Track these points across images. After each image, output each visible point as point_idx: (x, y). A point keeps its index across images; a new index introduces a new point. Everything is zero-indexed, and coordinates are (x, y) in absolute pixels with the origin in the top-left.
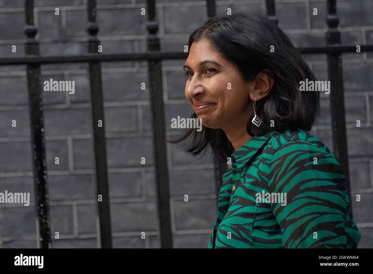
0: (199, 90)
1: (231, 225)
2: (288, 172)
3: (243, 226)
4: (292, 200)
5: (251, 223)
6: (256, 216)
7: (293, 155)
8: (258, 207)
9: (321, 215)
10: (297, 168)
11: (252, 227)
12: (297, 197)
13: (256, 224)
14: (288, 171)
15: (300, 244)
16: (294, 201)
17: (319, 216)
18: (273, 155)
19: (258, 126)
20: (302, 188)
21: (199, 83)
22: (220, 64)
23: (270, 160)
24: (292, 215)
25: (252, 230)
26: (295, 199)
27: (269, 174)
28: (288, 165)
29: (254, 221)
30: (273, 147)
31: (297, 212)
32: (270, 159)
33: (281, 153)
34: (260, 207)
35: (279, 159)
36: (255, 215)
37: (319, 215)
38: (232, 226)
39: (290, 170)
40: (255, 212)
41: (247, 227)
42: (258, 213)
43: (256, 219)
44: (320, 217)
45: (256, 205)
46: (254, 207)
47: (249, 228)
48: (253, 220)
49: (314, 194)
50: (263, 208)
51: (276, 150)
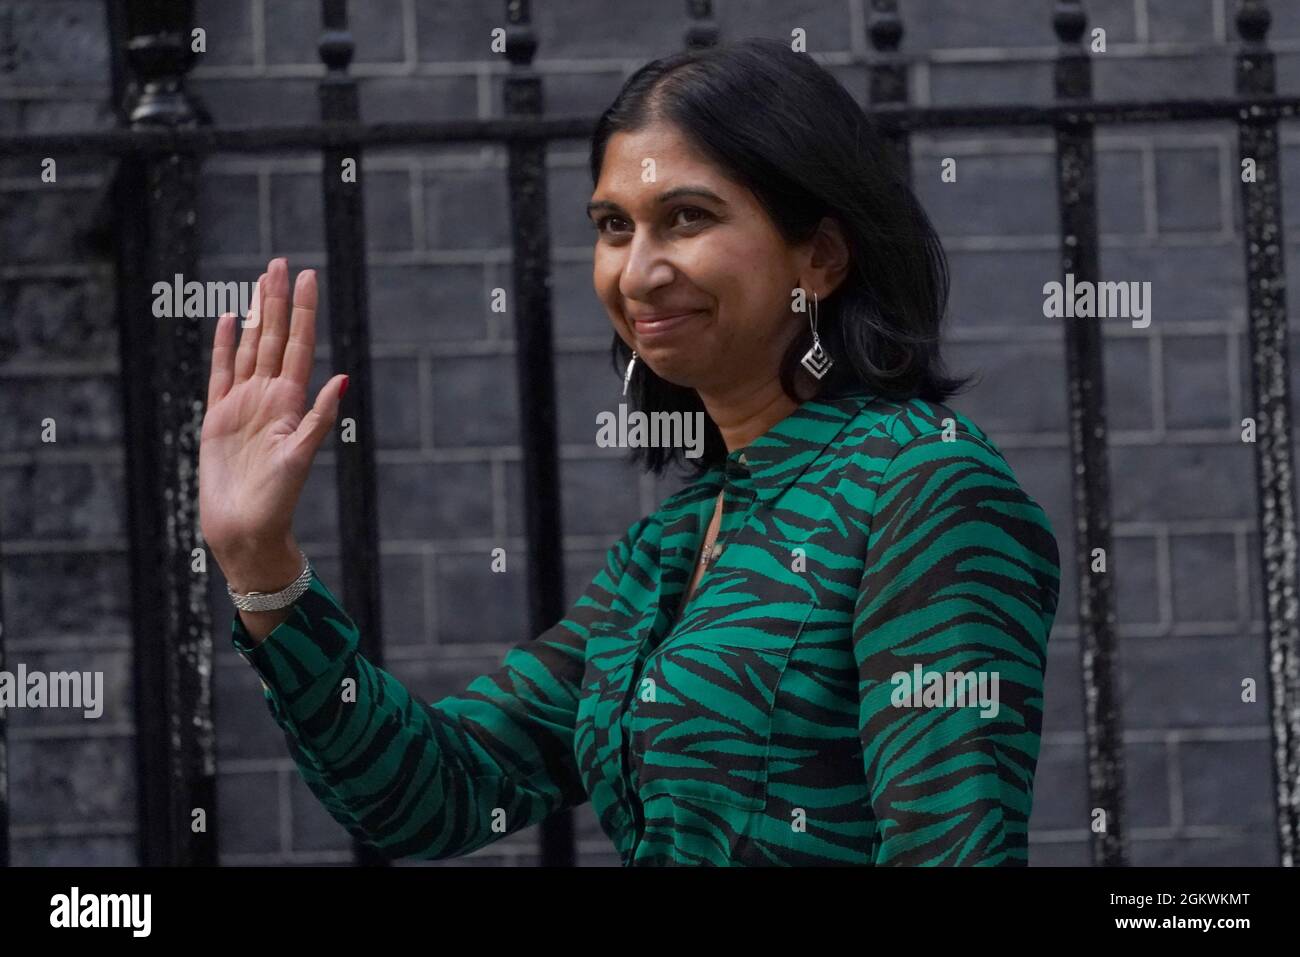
0: (661, 275)
1: (721, 650)
2: (932, 514)
3: (760, 655)
4: (929, 598)
5: (787, 649)
6: (804, 632)
7: (953, 469)
8: (815, 606)
9: (997, 658)
10: (960, 508)
11: (786, 662)
12: (944, 592)
13: (799, 656)
14: (931, 511)
15: (932, 730)
16: (934, 602)
17: (992, 660)
18: (893, 459)
19: (819, 376)
20: (962, 567)
21: (658, 255)
22: (722, 197)
23: (882, 475)
24: (920, 643)
25: (783, 670)
26: (938, 597)
27: (874, 515)
28: (937, 494)
29: (796, 646)
30: (892, 437)
31: (938, 636)
32: (883, 471)
33: (918, 456)
34: (823, 607)
35: (910, 472)
36: (803, 630)
37: (991, 656)
38: (726, 651)
39: (938, 510)
40: (804, 621)
41: (771, 660)
42: (811, 623)
43: (802, 641)
44: (995, 662)
45: (812, 600)
46: (805, 605)
47: (779, 662)
48: (794, 642)
49: (988, 593)
50: (834, 611)
51: (902, 448)
